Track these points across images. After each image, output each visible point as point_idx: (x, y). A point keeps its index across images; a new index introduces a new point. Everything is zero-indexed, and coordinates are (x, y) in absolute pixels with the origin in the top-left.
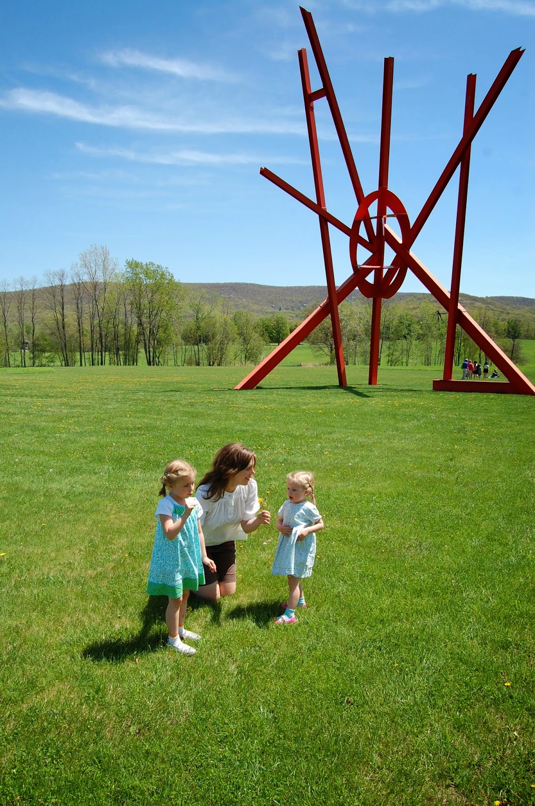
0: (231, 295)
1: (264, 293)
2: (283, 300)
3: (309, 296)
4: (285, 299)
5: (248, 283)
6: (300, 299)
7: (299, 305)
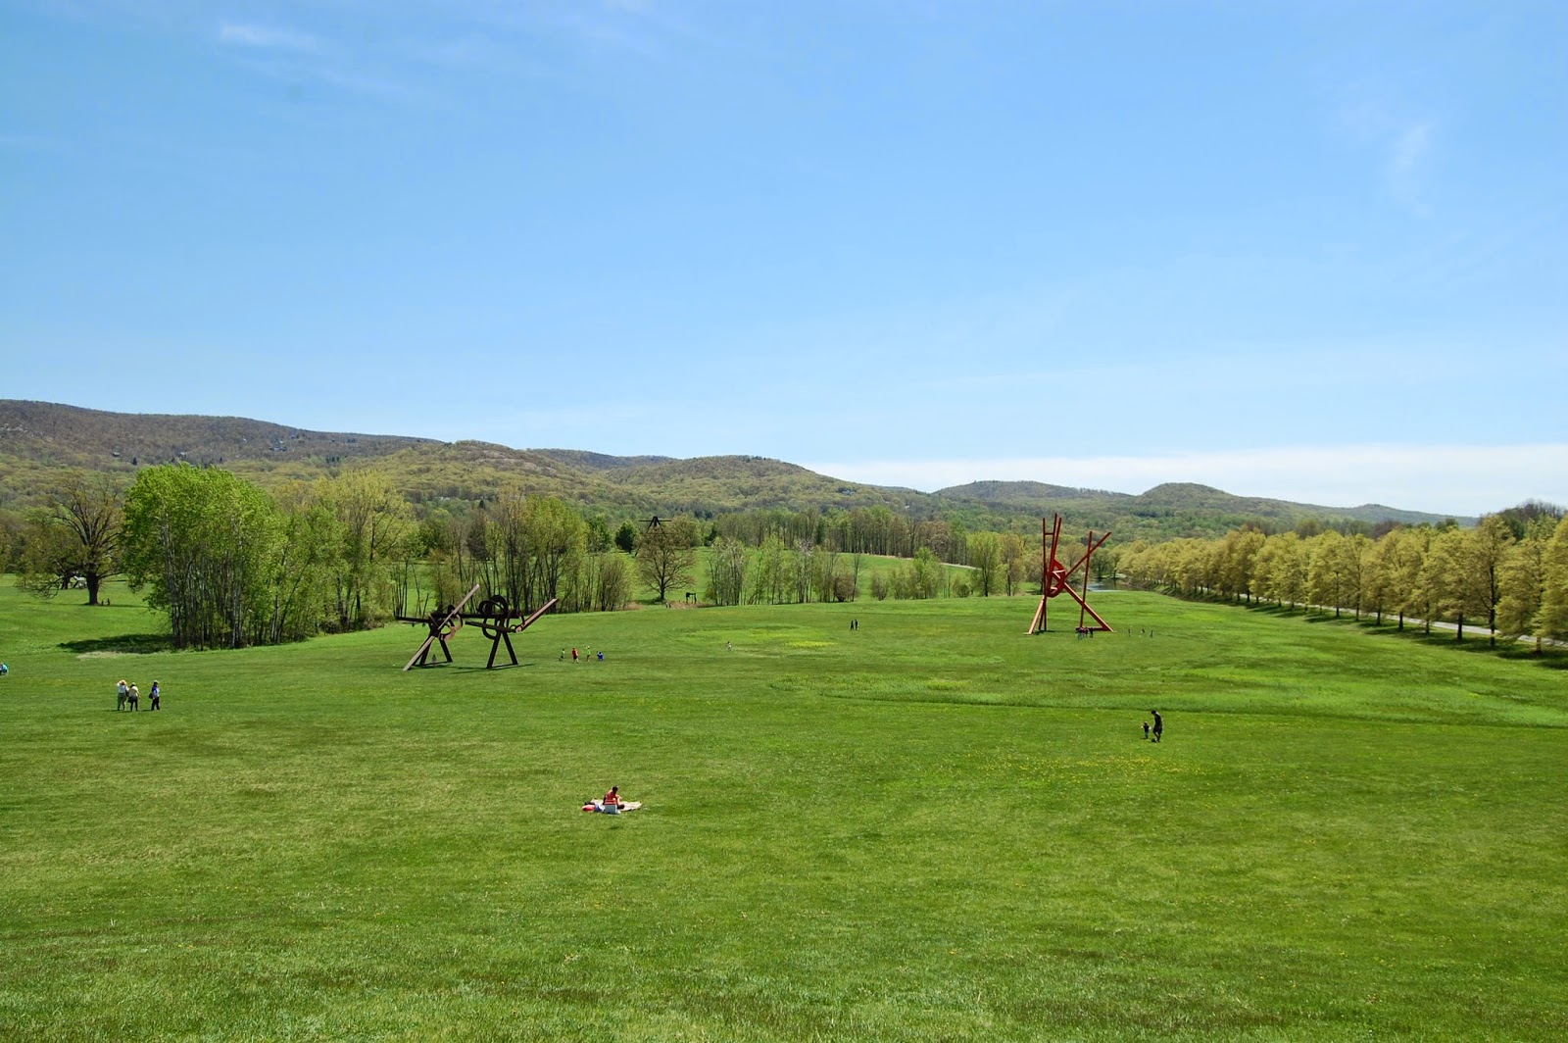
0: (17, 428)
1: (92, 425)
2: (137, 442)
3: (188, 435)
4: (141, 441)
5: (53, 402)
6: (172, 442)
7: (172, 453)
